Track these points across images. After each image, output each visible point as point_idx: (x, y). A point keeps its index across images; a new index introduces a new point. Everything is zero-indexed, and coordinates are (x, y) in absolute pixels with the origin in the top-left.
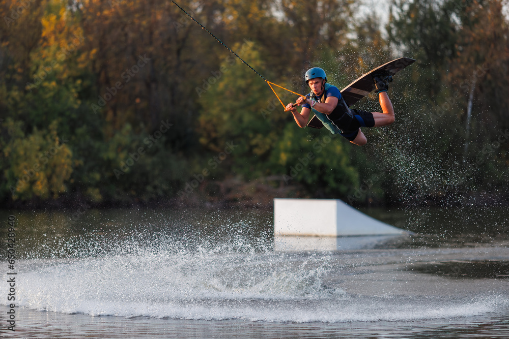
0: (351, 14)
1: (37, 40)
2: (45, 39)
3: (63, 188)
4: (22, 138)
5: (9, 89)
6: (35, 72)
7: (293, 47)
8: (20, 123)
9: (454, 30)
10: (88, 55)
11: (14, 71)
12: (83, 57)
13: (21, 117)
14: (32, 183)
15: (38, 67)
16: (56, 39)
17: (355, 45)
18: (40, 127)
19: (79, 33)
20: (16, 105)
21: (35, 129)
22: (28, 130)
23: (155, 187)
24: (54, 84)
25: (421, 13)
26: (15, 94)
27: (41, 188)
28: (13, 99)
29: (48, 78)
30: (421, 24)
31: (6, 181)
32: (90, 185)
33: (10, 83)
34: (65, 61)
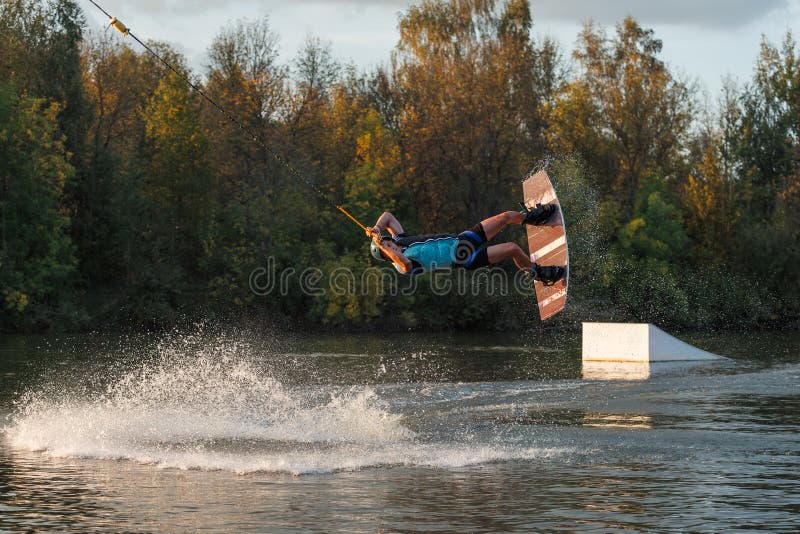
0: (681, 129)
1: (351, 158)
2: (360, 158)
3: (376, 312)
4: (333, 260)
5: (321, 209)
6: (348, 193)
7: (620, 165)
8: (332, 244)
9: (790, 145)
10: (405, 173)
11: (327, 191)
12: (399, 175)
13: (333, 239)
14: (344, 306)
15: (350, 187)
16: (371, 156)
17: (686, 161)
18: (352, 248)
19: (395, 150)
20: (328, 225)
21: (346, 249)
22: (339, 251)
23: (473, 311)
24: (367, 203)
25: (756, 128)
26: (326, 214)
27: (352, 311)
28: (325, 219)
29: (360, 198)
30: (755, 140)
31: (317, 304)
32: (404, 308)
33: (322, 203)
34: (380, 181)
